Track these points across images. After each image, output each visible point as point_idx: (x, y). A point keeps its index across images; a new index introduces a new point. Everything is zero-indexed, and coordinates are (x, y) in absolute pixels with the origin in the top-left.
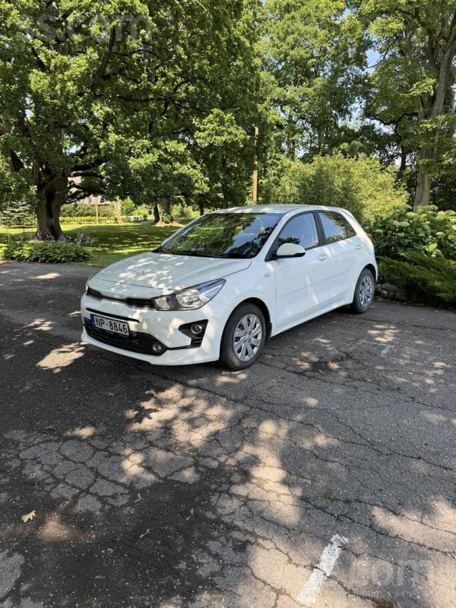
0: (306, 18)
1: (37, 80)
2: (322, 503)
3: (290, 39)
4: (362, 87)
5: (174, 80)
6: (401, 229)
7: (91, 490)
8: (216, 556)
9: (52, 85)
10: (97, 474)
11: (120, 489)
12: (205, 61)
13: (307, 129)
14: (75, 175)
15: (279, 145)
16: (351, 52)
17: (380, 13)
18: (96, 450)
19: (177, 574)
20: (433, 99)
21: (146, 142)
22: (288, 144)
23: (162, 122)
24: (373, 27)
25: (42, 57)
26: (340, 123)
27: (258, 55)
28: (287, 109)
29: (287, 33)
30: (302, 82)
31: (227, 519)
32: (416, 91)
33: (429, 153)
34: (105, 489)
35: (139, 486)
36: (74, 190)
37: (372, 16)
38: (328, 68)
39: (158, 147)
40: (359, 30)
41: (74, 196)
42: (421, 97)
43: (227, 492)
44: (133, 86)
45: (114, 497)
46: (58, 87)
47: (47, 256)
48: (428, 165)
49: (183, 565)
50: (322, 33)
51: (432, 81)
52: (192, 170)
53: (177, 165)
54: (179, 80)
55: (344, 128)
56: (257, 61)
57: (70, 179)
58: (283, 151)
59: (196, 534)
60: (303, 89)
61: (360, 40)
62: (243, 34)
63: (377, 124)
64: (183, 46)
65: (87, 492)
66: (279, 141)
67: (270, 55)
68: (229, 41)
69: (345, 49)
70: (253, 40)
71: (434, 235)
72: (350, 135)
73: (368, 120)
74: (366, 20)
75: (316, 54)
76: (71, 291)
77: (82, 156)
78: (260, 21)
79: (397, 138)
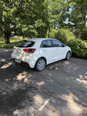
0: (58, 2)
1: (4, 13)
2: (47, 93)
3: (55, 6)
4: (68, 16)
5: (32, 14)
6: (72, 43)
7: (6, 91)
8: (26, 102)
9: (7, 14)
10: (7, 88)
11: (11, 90)
12: (38, 10)
13: (58, 23)
14: (13, 32)
15: (52, 26)
16: (66, 9)
17: (72, 1)
18: (8, 83)
19: (18, 106)
20: (81, 18)
21: (26, 26)
22: (54, 26)
23: (29, 22)
24: (70, 4)
25: (5, 9)
26: (64, 22)
27: (48, 9)
28: (54, 19)
29: (54, 5)
30: (57, 14)
31: (29, 96)
32: (78, 17)
33: (80, 29)
34: (8, 90)
35: (14, 90)
36: (12, 34)
37: (70, 2)
38: (62, 12)
39: (28, 27)
40: (68, 4)
41: (12, 35)
42: (79, 18)
43: (30, 91)
44: (23, 15)
45: (9, 92)
46: (8, 14)
47: (6, 47)
48: (80, 31)
49: (19, 104)
50: (61, 5)
51: (81, 15)
52: (35, 31)
53: (32, 30)
54: (33, 13)
55: (65, 24)
56: (48, 10)
57: (12, 32)
58: (53, 28)
59: (23, 99)
60: (57, 16)
61: (68, 6)
62: (45, 5)
63: (71, 23)
64: (33, 7)
65: (5, 91)
66: (52, 25)
67: (51, 9)
68: (42, 6)
69: (65, 8)
70: (47, 6)
71: (78, 44)
72: (66, 25)
73: (69, 22)
74: (69, 3)
75: (59, 9)
76: (9, 54)
77: (14, 28)
78: (48, 2)
79: (75, 26)
